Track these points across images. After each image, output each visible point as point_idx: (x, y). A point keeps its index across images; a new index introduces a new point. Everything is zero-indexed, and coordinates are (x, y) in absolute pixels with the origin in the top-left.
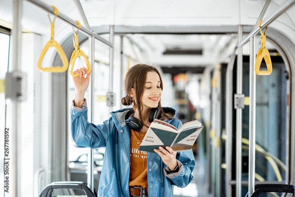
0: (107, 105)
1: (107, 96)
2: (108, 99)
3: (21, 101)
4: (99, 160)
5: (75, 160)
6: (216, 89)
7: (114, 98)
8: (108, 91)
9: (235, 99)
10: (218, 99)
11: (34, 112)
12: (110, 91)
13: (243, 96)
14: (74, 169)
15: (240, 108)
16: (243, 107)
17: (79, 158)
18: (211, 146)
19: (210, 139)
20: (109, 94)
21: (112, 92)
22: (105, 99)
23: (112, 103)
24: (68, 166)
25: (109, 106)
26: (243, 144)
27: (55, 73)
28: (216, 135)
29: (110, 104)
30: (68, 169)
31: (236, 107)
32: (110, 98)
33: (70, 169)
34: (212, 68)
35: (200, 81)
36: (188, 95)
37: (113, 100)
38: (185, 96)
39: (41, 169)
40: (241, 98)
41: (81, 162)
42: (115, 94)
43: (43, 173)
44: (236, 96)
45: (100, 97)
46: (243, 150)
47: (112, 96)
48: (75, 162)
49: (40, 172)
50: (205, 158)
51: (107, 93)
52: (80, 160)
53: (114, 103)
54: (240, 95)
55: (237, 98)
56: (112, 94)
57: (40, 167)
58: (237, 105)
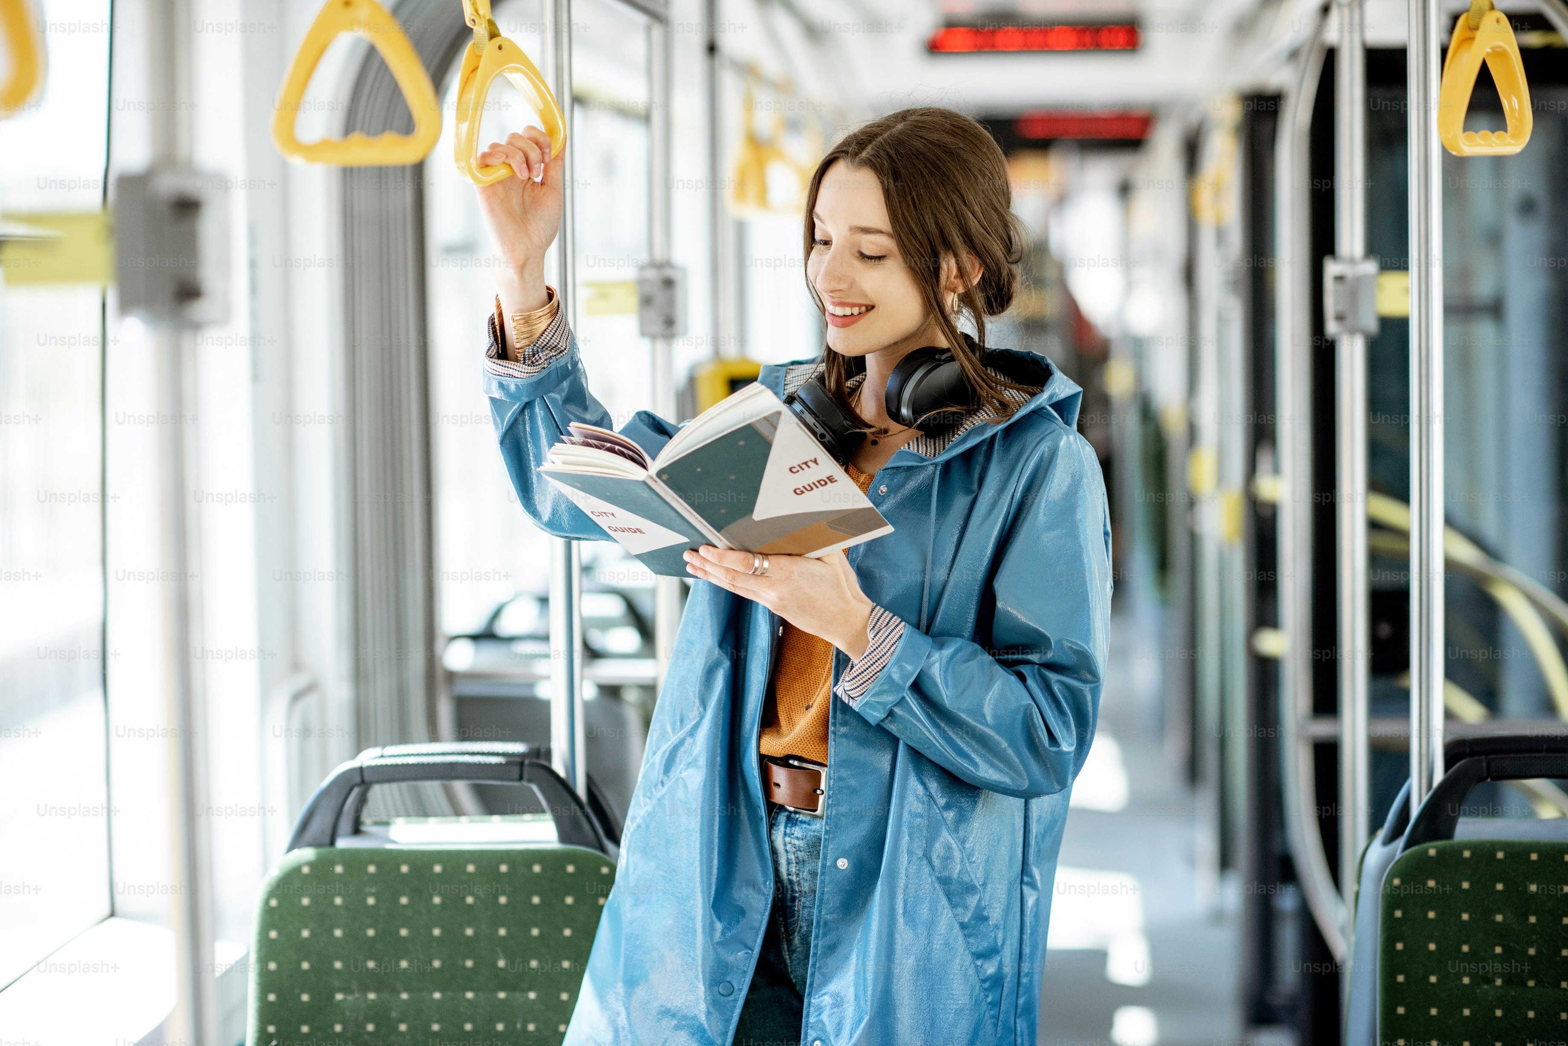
0: (643, 333)
1: (641, 282)
2: (646, 301)
3: (196, 326)
4: (606, 624)
5: (476, 625)
6: (1220, 235)
7: (679, 292)
8: (643, 257)
9: (1329, 284)
10: (1233, 285)
11: (256, 378)
12: (659, 255)
13: (1370, 267)
14: (471, 676)
15: (1353, 331)
16: (1372, 325)
17: (496, 615)
18: (1194, 540)
19: (1192, 503)
20: (652, 274)
21: (666, 264)
22: (631, 300)
23: (670, 322)
24: (441, 658)
25: (653, 337)
26: (1375, 526)
27: (359, 169)
28: (1221, 478)
29: (657, 327)
30: (440, 676)
31: (1332, 327)
32: (660, 297)
33: (451, 676)
34: (1194, 118)
35: (1125, 190)
36: (1061, 269)
37: (671, 303)
38: (1050, 273)
39: (301, 681)
40: (1359, 281)
41: (511, 640)
42: (683, 270)
43: (311, 700)
44: (1331, 269)
45: (602, 291)
46: (1375, 558)
47: (669, 283)
48: (475, 638)
49: (297, 697)
50: (1165, 603)
51: (642, 268)
52: (505, 627)
53: (679, 317)
54: (1352, 261)
55: (1339, 279)
56: (669, 273)
57: (296, 667)
58: (1340, 318)
